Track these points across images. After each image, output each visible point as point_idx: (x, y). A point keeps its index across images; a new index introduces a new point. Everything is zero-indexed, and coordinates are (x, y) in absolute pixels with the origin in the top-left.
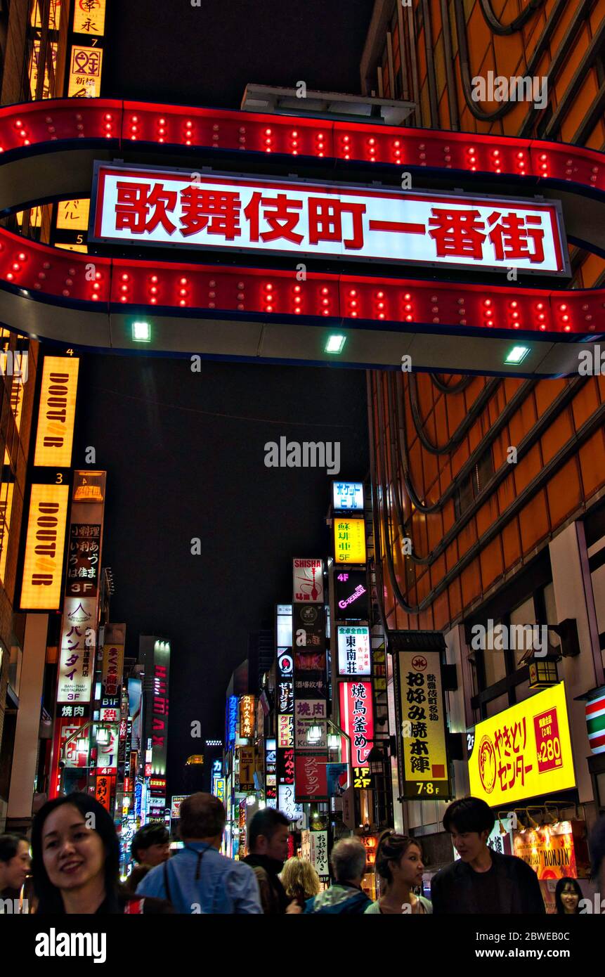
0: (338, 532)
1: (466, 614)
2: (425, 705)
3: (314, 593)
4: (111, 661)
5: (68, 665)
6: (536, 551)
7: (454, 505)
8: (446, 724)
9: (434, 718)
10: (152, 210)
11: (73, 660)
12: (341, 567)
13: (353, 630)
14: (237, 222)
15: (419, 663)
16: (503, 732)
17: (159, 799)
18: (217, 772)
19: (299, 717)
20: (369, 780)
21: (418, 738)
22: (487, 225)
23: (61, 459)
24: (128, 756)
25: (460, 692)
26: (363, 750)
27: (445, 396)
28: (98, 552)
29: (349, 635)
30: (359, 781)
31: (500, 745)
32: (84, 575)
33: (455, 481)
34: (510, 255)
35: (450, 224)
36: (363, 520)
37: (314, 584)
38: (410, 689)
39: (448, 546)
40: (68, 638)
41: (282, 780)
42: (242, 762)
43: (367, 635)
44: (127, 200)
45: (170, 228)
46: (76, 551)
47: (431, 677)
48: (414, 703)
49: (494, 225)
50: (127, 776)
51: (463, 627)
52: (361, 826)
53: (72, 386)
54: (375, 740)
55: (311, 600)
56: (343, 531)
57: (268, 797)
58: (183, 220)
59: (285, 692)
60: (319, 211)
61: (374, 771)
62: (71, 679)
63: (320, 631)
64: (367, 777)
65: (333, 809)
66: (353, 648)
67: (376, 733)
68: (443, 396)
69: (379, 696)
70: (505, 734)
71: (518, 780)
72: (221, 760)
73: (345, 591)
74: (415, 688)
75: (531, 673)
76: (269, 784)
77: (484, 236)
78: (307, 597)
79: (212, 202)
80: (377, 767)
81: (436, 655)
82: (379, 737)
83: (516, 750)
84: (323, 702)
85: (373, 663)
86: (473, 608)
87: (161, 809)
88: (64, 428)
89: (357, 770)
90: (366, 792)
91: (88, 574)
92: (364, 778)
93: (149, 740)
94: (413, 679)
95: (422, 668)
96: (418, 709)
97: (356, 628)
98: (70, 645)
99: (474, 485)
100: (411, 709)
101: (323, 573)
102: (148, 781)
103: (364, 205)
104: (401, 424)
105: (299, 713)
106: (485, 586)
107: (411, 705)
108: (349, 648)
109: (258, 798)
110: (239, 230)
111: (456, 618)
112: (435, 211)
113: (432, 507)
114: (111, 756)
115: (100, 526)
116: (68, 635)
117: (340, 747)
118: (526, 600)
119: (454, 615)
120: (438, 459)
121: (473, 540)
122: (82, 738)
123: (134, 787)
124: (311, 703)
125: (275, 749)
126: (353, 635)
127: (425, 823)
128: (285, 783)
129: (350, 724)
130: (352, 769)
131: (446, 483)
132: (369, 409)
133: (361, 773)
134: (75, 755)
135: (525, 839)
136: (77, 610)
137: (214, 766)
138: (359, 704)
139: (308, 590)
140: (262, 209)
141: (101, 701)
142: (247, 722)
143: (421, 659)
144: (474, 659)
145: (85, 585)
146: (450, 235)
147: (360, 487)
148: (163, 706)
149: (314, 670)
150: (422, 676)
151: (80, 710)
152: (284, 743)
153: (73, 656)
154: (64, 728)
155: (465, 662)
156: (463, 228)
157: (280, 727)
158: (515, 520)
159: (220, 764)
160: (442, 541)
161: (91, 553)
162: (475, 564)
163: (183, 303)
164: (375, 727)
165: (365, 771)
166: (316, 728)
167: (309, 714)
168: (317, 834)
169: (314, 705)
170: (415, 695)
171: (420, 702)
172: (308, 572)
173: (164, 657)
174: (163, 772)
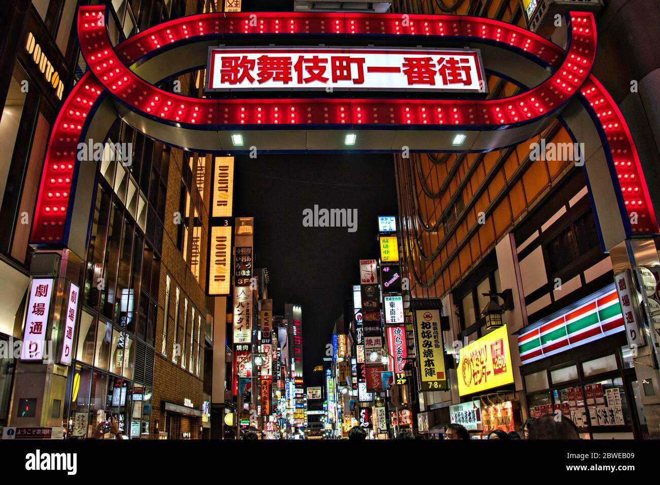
0: (382, 244)
1: (453, 288)
2: (432, 340)
3: (372, 278)
4: (265, 319)
5: (238, 323)
6: (489, 251)
7: (444, 228)
8: (444, 349)
9: (437, 346)
10: (241, 71)
11: (241, 320)
12: (385, 264)
13: (393, 299)
14: (290, 73)
15: (428, 316)
16: (474, 353)
17: (300, 390)
18: (328, 375)
19: (367, 346)
20: (405, 380)
21: (429, 358)
22: (437, 65)
23: (226, 212)
24: (279, 369)
25: (451, 331)
26: (401, 364)
27: (436, 165)
28: (251, 262)
29: (391, 301)
30: (400, 381)
31: (473, 360)
32: (244, 274)
33: (443, 213)
34: (451, 82)
35: (415, 66)
36: (396, 237)
37: (372, 274)
38: (423, 331)
39: (441, 250)
40: (238, 309)
41: (360, 380)
42: (340, 370)
43: (401, 301)
44: (227, 67)
45: (251, 80)
46: (239, 262)
47: (435, 324)
48: (426, 339)
49: (441, 65)
50: (279, 379)
51: (451, 295)
52: (403, 404)
53: (231, 172)
54: (407, 359)
55: (371, 282)
56: (385, 244)
57: (354, 389)
58: (259, 75)
59: (360, 333)
60: (338, 63)
61: (407, 375)
62: (240, 330)
63: (376, 299)
64: (404, 378)
65: (388, 396)
66: (394, 308)
67: (408, 354)
68: (435, 165)
69: (409, 334)
70: (476, 354)
71: (483, 379)
72: (330, 369)
73: (388, 277)
74: (426, 330)
75: (487, 321)
76: (354, 382)
77: (436, 72)
78: (368, 281)
79: (275, 64)
80: (408, 373)
81: (437, 311)
82: (410, 356)
83: (482, 363)
84: (380, 338)
85: (405, 317)
86: (456, 285)
87: (302, 394)
88: (228, 196)
89: (398, 375)
90: (404, 386)
91: (246, 273)
92: (402, 379)
93: (293, 359)
94: (424, 325)
95: (429, 319)
96: (428, 342)
97: (395, 297)
98: (239, 313)
99: (454, 215)
100: (424, 342)
101: (377, 267)
102: (293, 380)
103: (364, 59)
104: (413, 182)
105: (367, 344)
106: (463, 271)
107: (424, 340)
108: (391, 308)
109: (348, 389)
110: (291, 78)
111: (448, 290)
112: (406, 59)
113: (432, 228)
114: (268, 370)
115: (251, 247)
116: (238, 307)
117: (389, 363)
118: (485, 279)
119: (446, 289)
120: (434, 201)
121: (455, 246)
122: (247, 362)
123: (284, 384)
124: (373, 339)
125: (355, 363)
126: (393, 301)
127: (435, 403)
128: (362, 382)
129: (394, 349)
130: (396, 375)
131: (439, 214)
132: (396, 175)
133: (400, 376)
134: (245, 371)
135: (487, 411)
136: (241, 294)
137: (327, 373)
138: (398, 339)
139: (369, 277)
140: (304, 65)
141: (261, 341)
142: (342, 349)
143: (429, 314)
144: (458, 313)
145: (245, 280)
146: (415, 72)
147: (394, 218)
148: (299, 341)
149: (374, 321)
150: (430, 323)
151: (246, 347)
152: (360, 360)
153: (241, 318)
154: (238, 357)
155: (454, 314)
156: (423, 68)
157: (358, 352)
158: (477, 233)
159: (330, 371)
160: (438, 247)
161: (246, 263)
162: (456, 259)
163: (259, 121)
164: (407, 352)
165: (403, 375)
166: (374, 353)
167: (372, 345)
168: (380, 408)
169: (375, 340)
170: (426, 334)
171: (429, 338)
172: (368, 267)
173: (298, 315)
174: (301, 376)
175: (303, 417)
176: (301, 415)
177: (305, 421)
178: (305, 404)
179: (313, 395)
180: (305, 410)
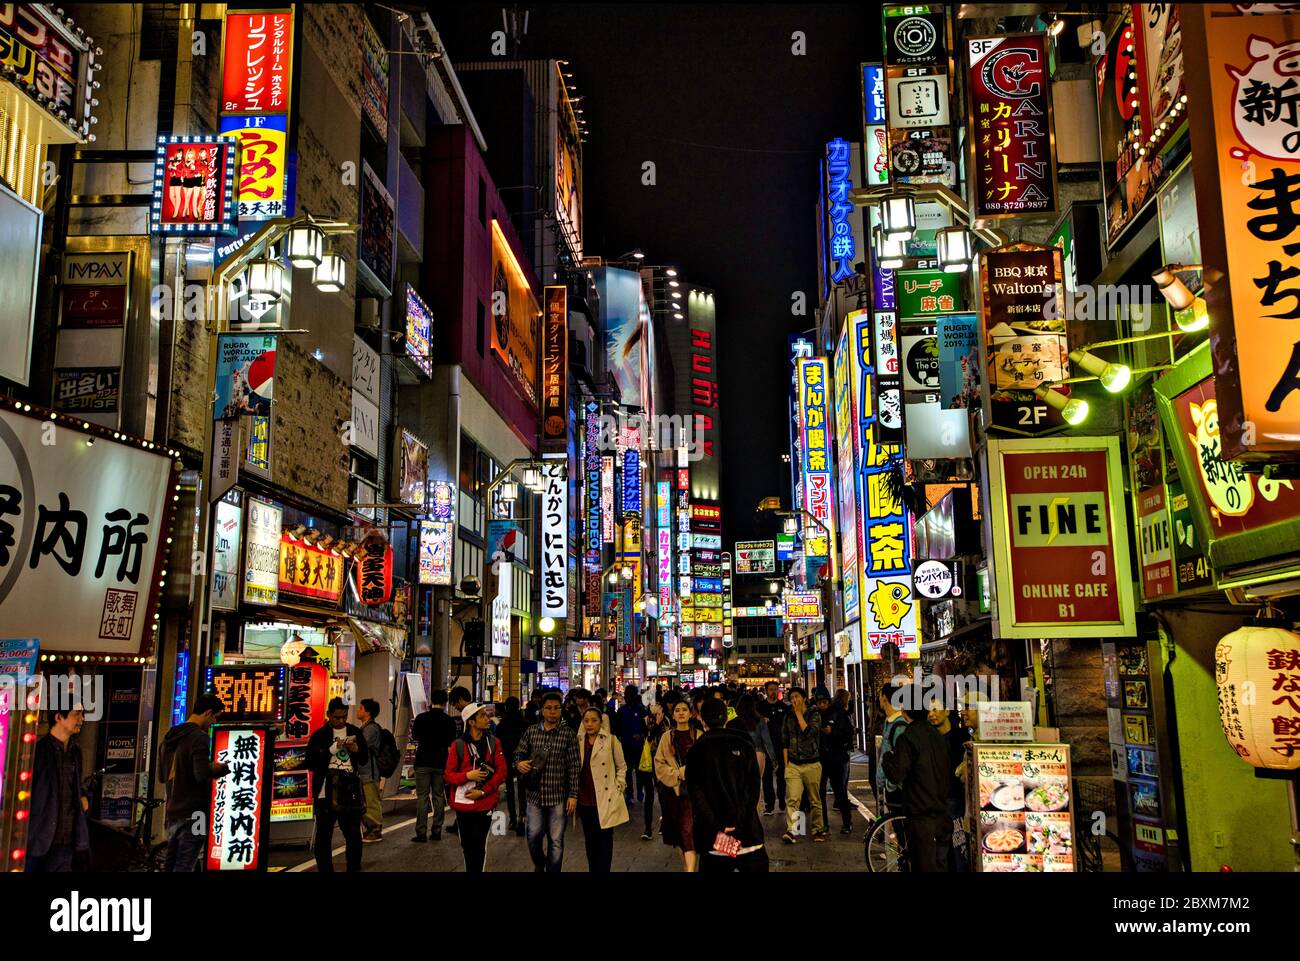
17: (711, 537)
87: (715, 551)
148: (708, 394)
173: (706, 317)
174: (714, 496)
175: (720, 618)
176: (712, 613)
177: (727, 630)
178: (727, 582)
179: (752, 562)
180: (726, 598)
